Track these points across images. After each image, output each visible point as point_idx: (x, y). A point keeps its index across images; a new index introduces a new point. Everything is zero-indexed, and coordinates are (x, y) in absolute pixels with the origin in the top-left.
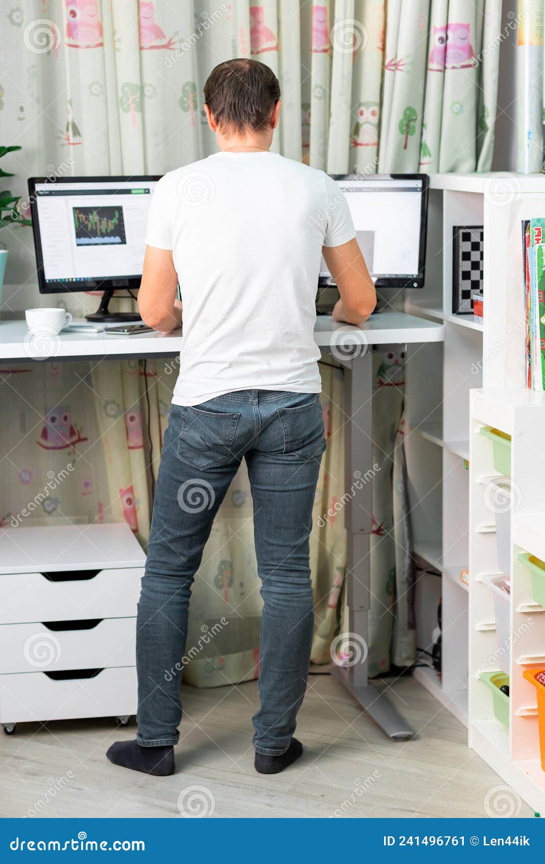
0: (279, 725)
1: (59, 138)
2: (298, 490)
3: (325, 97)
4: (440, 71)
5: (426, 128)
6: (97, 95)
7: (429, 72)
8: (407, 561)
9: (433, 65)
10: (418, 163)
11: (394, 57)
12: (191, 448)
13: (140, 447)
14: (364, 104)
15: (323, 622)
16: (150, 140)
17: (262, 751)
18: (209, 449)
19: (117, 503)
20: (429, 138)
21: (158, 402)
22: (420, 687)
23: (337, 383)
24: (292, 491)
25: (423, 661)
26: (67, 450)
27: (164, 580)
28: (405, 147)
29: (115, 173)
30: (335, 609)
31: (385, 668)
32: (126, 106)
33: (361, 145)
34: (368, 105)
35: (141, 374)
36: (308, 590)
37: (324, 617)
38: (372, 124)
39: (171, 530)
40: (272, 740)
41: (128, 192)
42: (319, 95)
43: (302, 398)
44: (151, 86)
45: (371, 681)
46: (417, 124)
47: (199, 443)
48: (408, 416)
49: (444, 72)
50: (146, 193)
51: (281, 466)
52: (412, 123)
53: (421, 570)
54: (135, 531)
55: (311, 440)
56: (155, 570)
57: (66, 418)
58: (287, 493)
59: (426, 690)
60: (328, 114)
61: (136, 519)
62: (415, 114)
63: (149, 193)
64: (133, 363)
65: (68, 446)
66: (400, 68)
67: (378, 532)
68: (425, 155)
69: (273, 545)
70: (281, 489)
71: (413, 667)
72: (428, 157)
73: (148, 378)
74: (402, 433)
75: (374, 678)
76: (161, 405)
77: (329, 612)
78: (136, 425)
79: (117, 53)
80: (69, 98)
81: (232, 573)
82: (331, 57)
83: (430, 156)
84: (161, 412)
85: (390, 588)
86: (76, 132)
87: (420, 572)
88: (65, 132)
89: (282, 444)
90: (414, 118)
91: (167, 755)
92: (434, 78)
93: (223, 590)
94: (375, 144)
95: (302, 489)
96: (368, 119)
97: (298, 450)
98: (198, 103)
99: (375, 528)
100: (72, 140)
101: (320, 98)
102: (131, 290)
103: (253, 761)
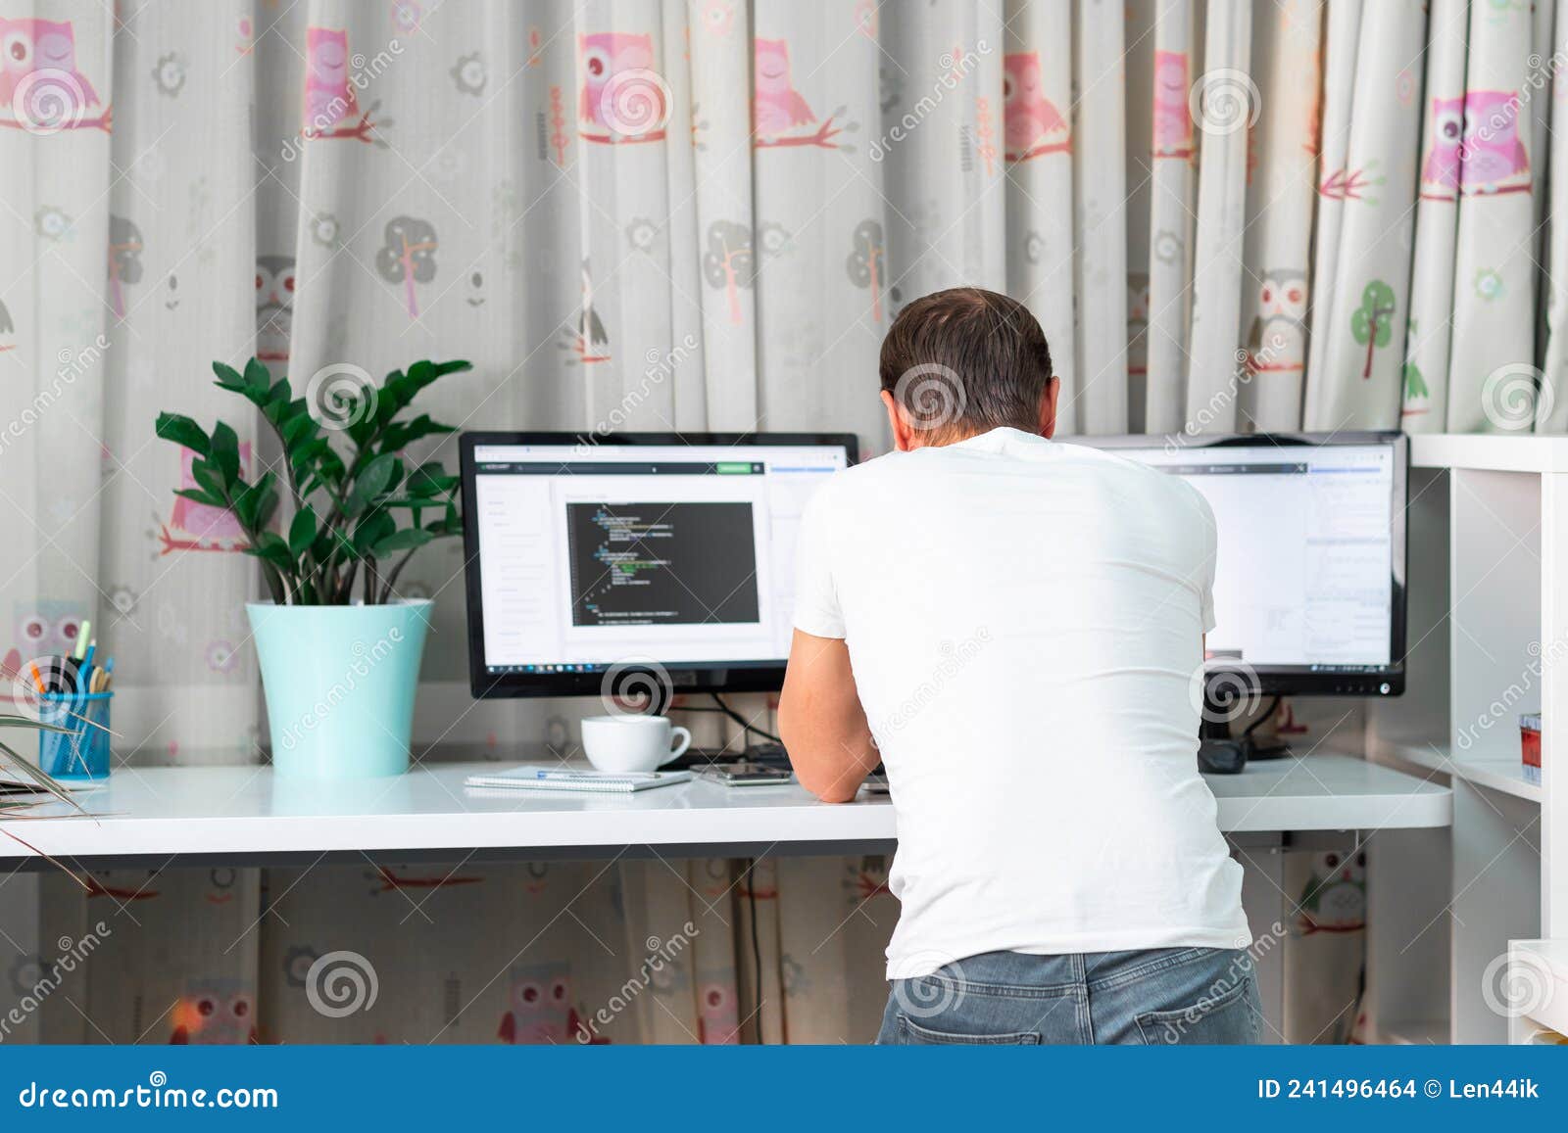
1: (562, 346)
3: (1183, 259)
4: (1449, 199)
5: (1415, 332)
6: (647, 250)
7: (1424, 204)
9: (1433, 187)
10: (1397, 413)
11: (1343, 166)
14: (1272, 276)
16: (773, 353)
20: (1424, 352)
21: (781, 959)
28: (1367, 374)
29: (686, 426)
32: (716, 273)
34: (1280, 277)
35: (739, 892)
38: (1291, 321)
42: (1169, 255)
44: (778, 227)
46: (1396, 323)
48: (1372, 1004)
49: (1458, 202)
50: (753, 472)
52: (1383, 319)
57: (559, 992)
60: (1188, 299)
62: (1391, 297)
63: (762, 471)
64: (719, 867)
66: (1353, 191)
68: (1413, 392)
72: (1421, 397)
73: (756, 901)
76: (787, 967)
78: (724, 1010)
79: (697, 152)
80: (584, 258)
82: (1196, 166)
83: (1425, 394)
84: (788, 983)
86: (599, 334)
88: (577, 331)
90: (1388, 306)
92: (1434, 216)
94: (1295, 367)
96: (1280, 306)
98: (886, 270)
100: (589, 351)
101: (1169, 261)
102: (720, 696)
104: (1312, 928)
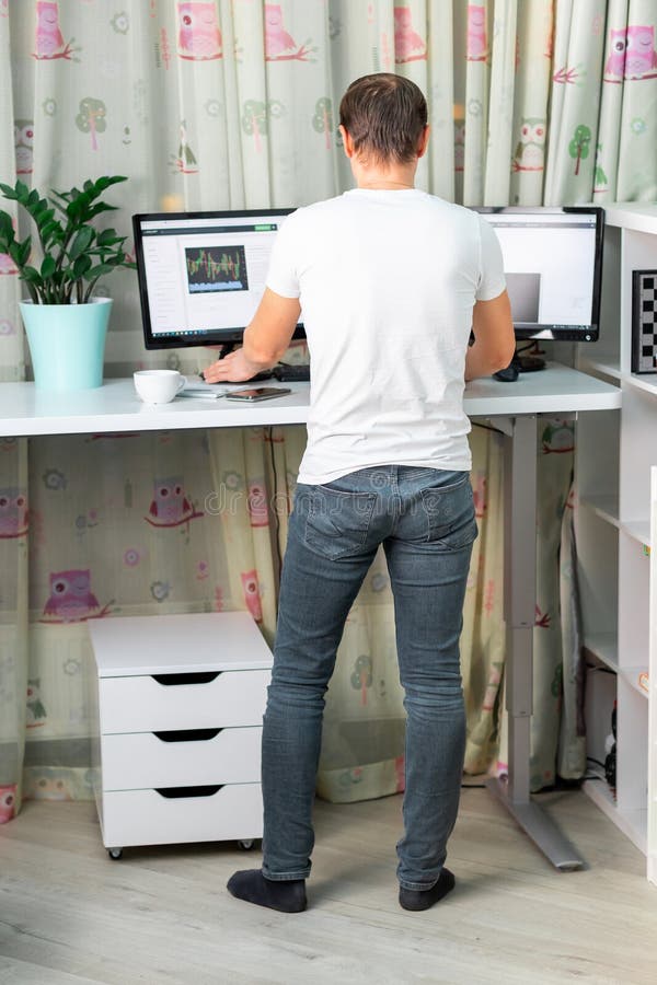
0: (427, 856)
1: (171, 164)
2: (445, 584)
3: (482, 112)
4: (618, 82)
5: (601, 150)
6: (215, 115)
7: (606, 84)
8: (576, 657)
9: (610, 76)
10: (591, 191)
11: (564, 67)
12: (320, 534)
13: (264, 525)
14: (528, 121)
15: (478, 727)
16: (278, 167)
17: (407, 885)
18: (342, 535)
19: (238, 590)
20: (605, 162)
21: (286, 472)
22: (591, 804)
23: (495, 448)
24: (440, 585)
25: (594, 773)
26: (180, 528)
27: (293, 690)
28: (577, 173)
29: (235, 207)
30: (492, 712)
31: (550, 781)
32: (249, 127)
33: (524, 169)
34: (532, 122)
35: (266, 439)
36: (459, 701)
37: (479, 720)
38: (538, 145)
39: (299, 630)
40: (420, 873)
41: (251, 228)
42: (475, 111)
43: (448, 477)
44: (278, 102)
45: (534, 796)
46: (591, 146)
47: (330, 529)
48: (578, 488)
49: (623, 84)
50: (272, 230)
51: (426, 557)
52: (585, 144)
53: (592, 666)
54: (259, 622)
55: (459, 525)
56: (282, 678)
57: (178, 490)
58: (434, 588)
59: (596, 807)
60: (485, 134)
61: (260, 608)
62: (589, 133)
63: (276, 229)
65: (180, 523)
66: (571, 79)
67: (542, 623)
68: (600, 181)
69: (417, 649)
70: (426, 583)
71: (582, 780)
72: (603, 184)
73: (275, 444)
74: (571, 507)
75: (537, 793)
76: (289, 476)
77: (485, 715)
78: (260, 499)
79: (239, 65)
80: (182, 119)
81: (371, 669)
82: (490, 65)
83: (606, 182)
85: (556, 688)
86: (191, 159)
87: (591, 670)
88: (178, 157)
89: (425, 531)
90: (587, 138)
91: (297, 890)
92: (611, 91)
93: (361, 691)
94: (541, 169)
95: (450, 583)
96: (532, 139)
97: (444, 537)
98: (334, 122)
99: (539, 619)
100: (185, 167)
101: (476, 115)
103: (397, 895)
104: (548, 451)
